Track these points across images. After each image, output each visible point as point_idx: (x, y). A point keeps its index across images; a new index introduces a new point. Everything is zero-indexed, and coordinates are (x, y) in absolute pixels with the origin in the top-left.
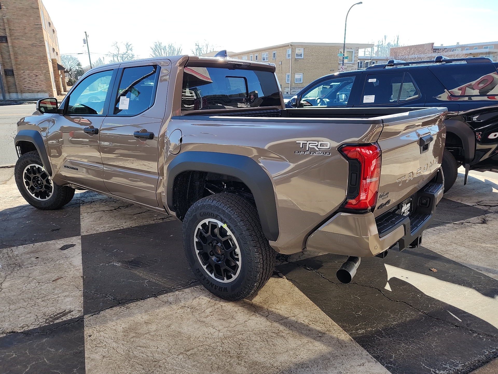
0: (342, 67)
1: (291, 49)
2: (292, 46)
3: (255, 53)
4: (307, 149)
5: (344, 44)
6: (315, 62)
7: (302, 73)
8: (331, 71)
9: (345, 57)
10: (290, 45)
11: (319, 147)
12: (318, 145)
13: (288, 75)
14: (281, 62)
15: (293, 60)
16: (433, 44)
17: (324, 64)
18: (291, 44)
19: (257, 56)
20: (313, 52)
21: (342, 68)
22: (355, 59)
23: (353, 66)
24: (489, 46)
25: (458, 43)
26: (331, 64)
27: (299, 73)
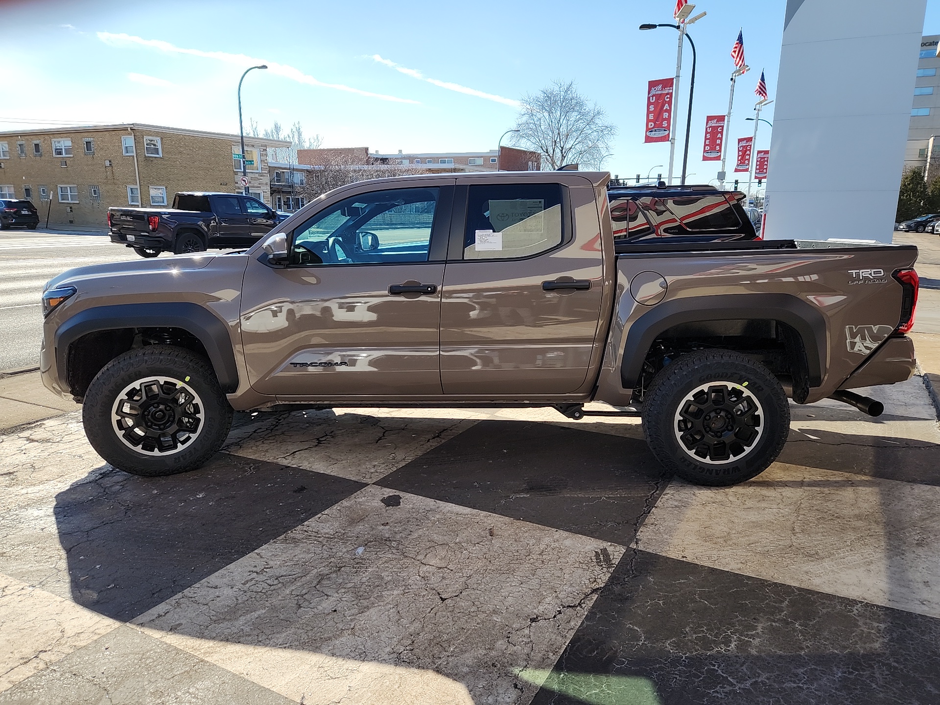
0: (244, 179)
1: (133, 137)
2: (134, 130)
3: (32, 137)
4: (861, 278)
5: (242, 137)
6: (187, 166)
7: (163, 185)
8: (221, 184)
9: (247, 161)
10: (129, 129)
11: (873, 275)
12: (871, 273)
13: (131, 189)
14: (110, 162)
15: (141, 159)
16: (367, 149)
17: (207, 172)
18: (132, 126)
19: (37, 146)
20: (181, 147)
21: (245, 181)
22: (263, 166)
23: (261, 178)
24: (446, 159)
25: (400, 151)
26: (220, 171)
27: (157, 185)
